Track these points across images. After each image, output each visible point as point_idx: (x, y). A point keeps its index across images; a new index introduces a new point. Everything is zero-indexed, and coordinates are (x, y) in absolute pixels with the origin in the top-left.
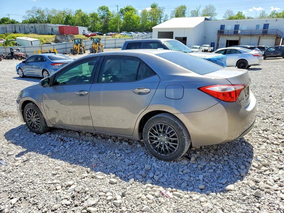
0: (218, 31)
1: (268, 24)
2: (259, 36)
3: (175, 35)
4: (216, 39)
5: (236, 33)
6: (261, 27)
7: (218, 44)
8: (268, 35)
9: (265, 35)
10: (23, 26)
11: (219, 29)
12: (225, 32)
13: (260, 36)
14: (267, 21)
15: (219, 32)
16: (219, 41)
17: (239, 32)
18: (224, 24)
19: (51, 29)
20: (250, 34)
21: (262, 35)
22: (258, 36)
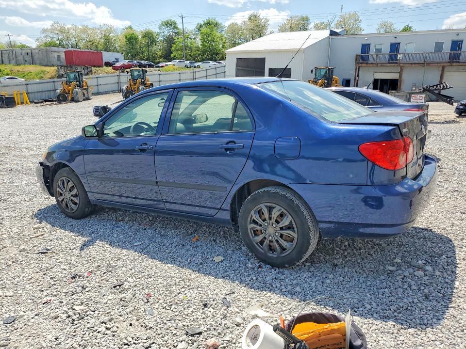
0: (357, 55)
1: (462, 41)
2: (442, 65)
3: (268, 66)
4: (353, 72)
5: (393, 59)
6: (447, 47)
7: (358, 81)
8: (460, 64)
9: (454, 64)
10: (14, 52)
11: (359, 52)
12: (372, 59)
13: (445, 64)
14: (458, 35)
15: (359, 57)
16: (358, 77)
17: (400, 57)
18: (368, 42)
19: (56, 57)
20: (423, 62)
21: (449, 64)
22: (439, 64)
